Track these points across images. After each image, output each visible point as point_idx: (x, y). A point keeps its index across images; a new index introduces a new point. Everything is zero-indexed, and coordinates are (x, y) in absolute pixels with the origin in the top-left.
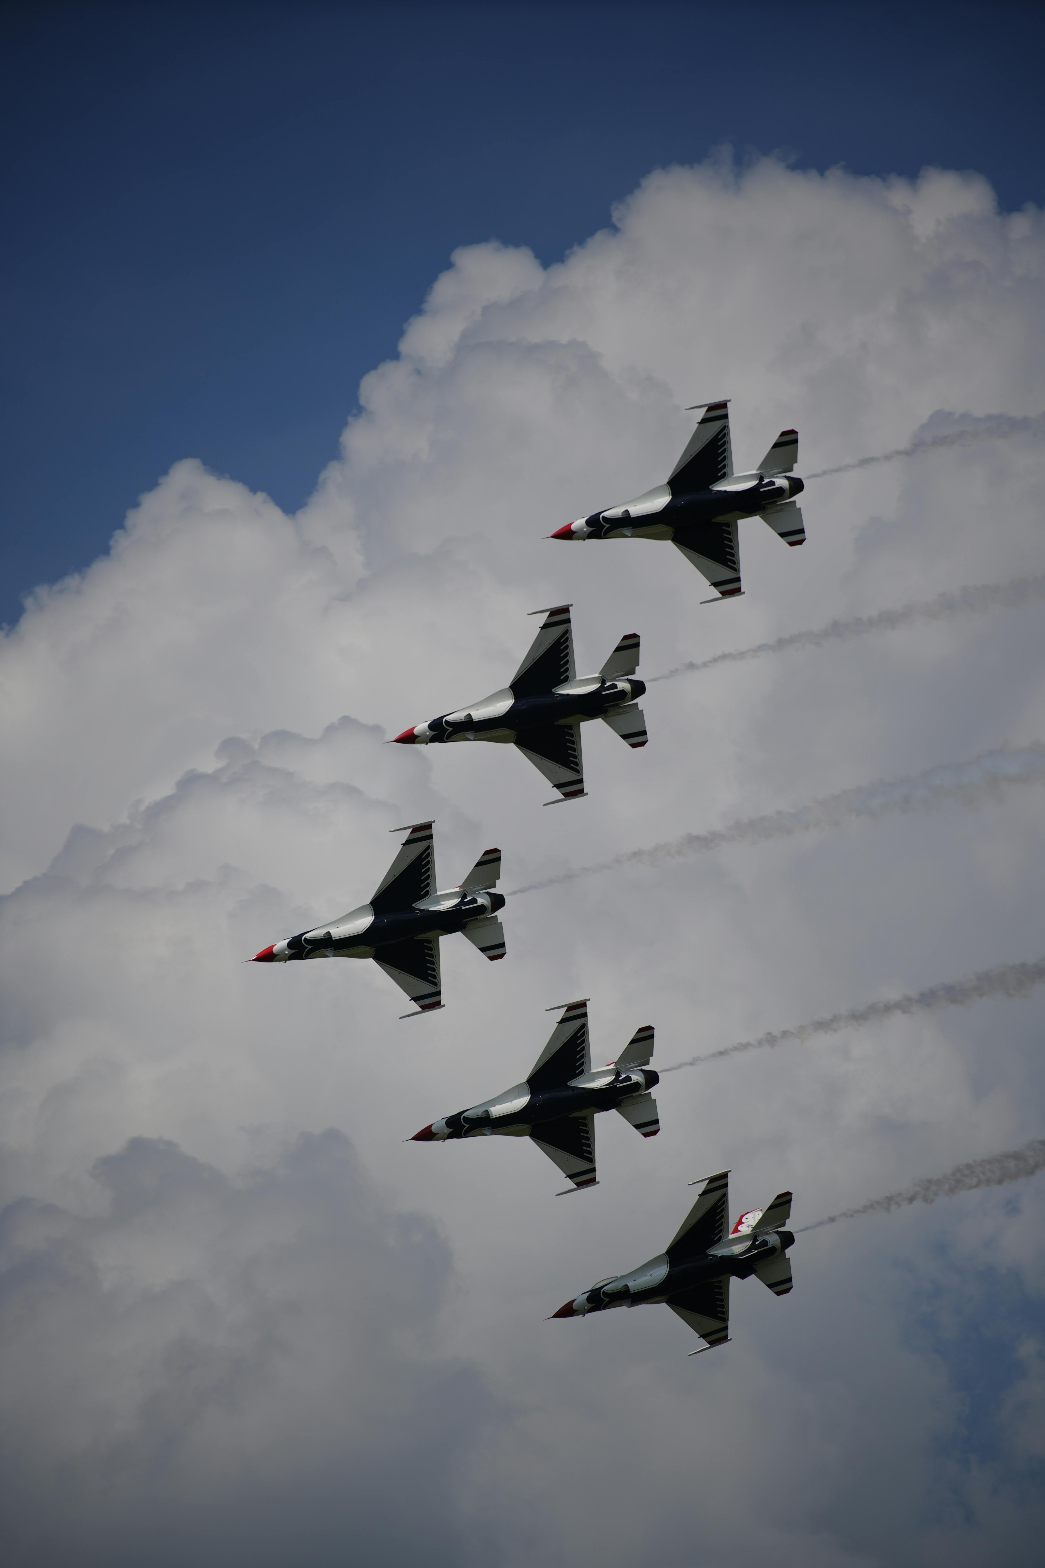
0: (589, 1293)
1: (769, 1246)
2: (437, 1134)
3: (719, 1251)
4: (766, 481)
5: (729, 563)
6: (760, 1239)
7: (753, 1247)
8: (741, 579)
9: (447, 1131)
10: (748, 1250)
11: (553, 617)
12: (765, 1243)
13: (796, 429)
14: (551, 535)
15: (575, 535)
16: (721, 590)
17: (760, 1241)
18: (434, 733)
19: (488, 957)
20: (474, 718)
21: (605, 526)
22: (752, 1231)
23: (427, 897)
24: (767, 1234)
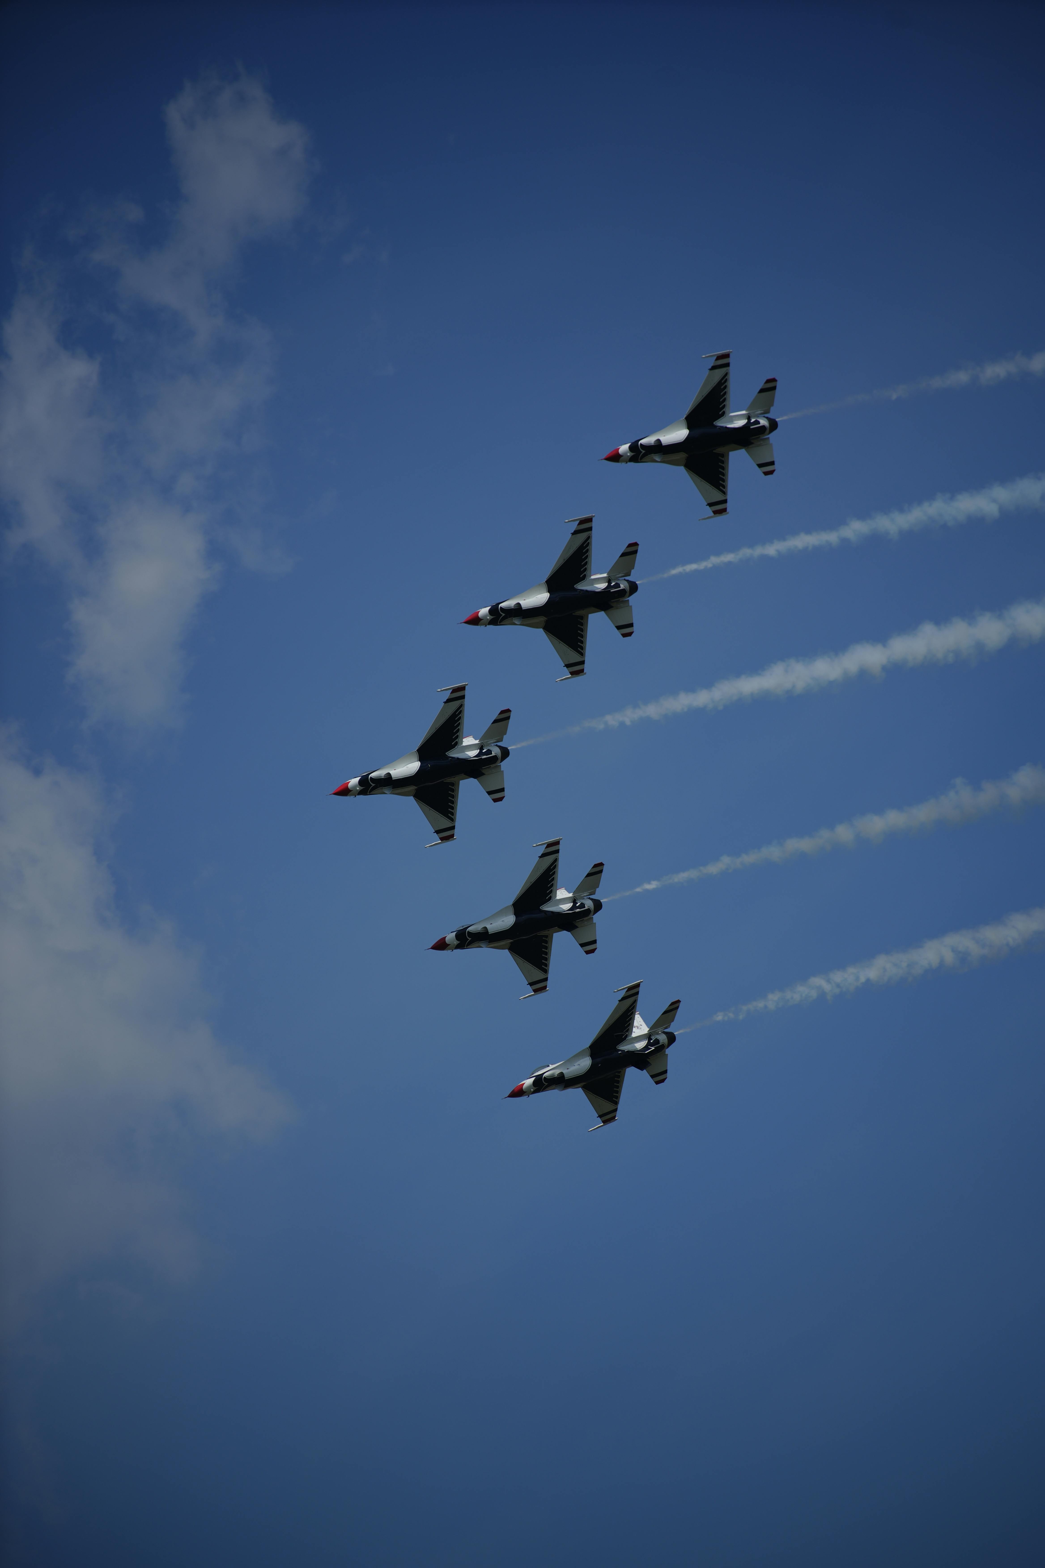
0: (534, 1078)
1: (660, 1044)
2: (450, 945)
3: (625, 1047)
4: (753, 420)
5: (721, 487)
6: (653, 1038)
7: (649, 1044)
8: (728, 501)
9: (456, 942)
10: (646, 1048)
11: (581, 525)
12: (657, 1041)
13: (777, 378)
14: (604, 457)
15: (622, 458)
16: (714, 510)
17: (653, 1040)
18: (492, 617)
19: (492, 799)
20: (523, 607)
21: (642, 452)
22: (649, 1031)
23: (456, 747)
24: (658, 1034)
